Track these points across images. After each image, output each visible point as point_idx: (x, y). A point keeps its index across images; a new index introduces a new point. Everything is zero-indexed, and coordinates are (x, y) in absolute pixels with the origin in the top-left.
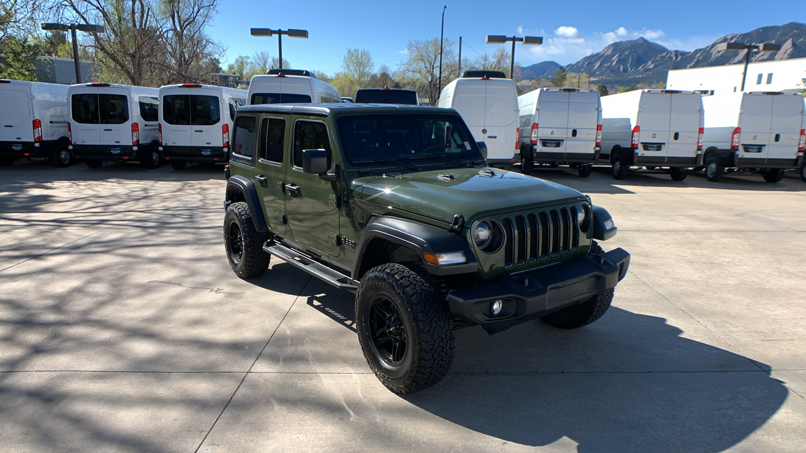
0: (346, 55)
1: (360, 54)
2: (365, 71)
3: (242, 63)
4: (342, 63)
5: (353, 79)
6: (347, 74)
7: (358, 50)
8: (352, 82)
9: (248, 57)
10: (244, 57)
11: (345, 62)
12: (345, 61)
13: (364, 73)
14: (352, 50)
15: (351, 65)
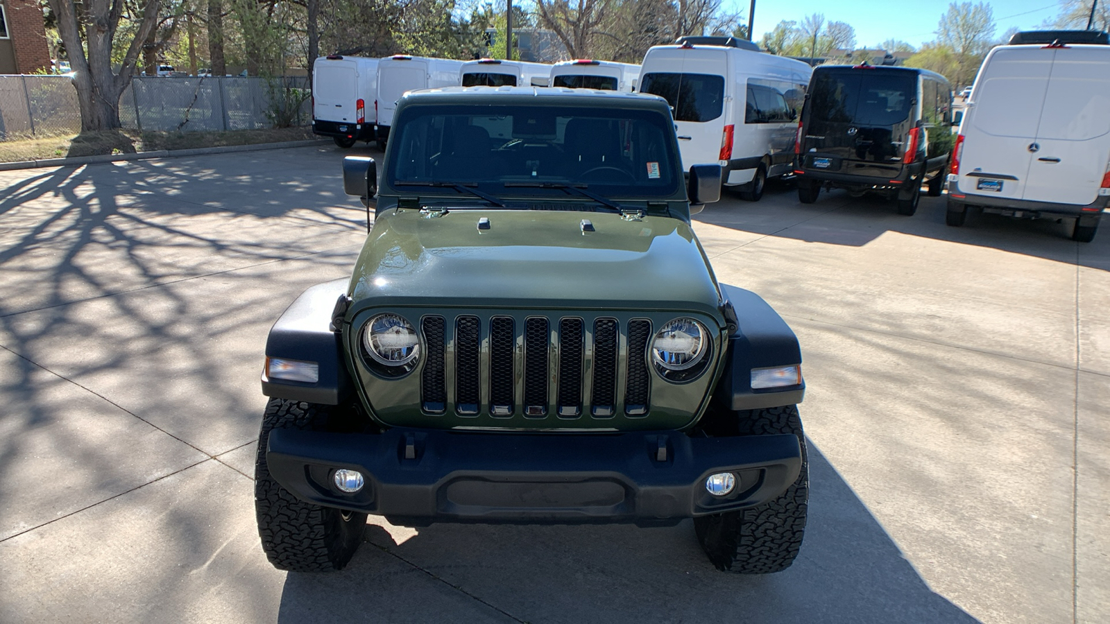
0: (946, 14)
1: (972, 11)
2: (976, 38)
3: (784, 32)
4: (936, 28)
5: (950, 52)
6: (943, 44)
7: (970, 4)
8: (946, 57)
9: (794, 23)
10: (788, 23)
11: (943, 24)
12: (943, 22)
13: (974, 42)
14: (959, 3)
15: (952, 29)
